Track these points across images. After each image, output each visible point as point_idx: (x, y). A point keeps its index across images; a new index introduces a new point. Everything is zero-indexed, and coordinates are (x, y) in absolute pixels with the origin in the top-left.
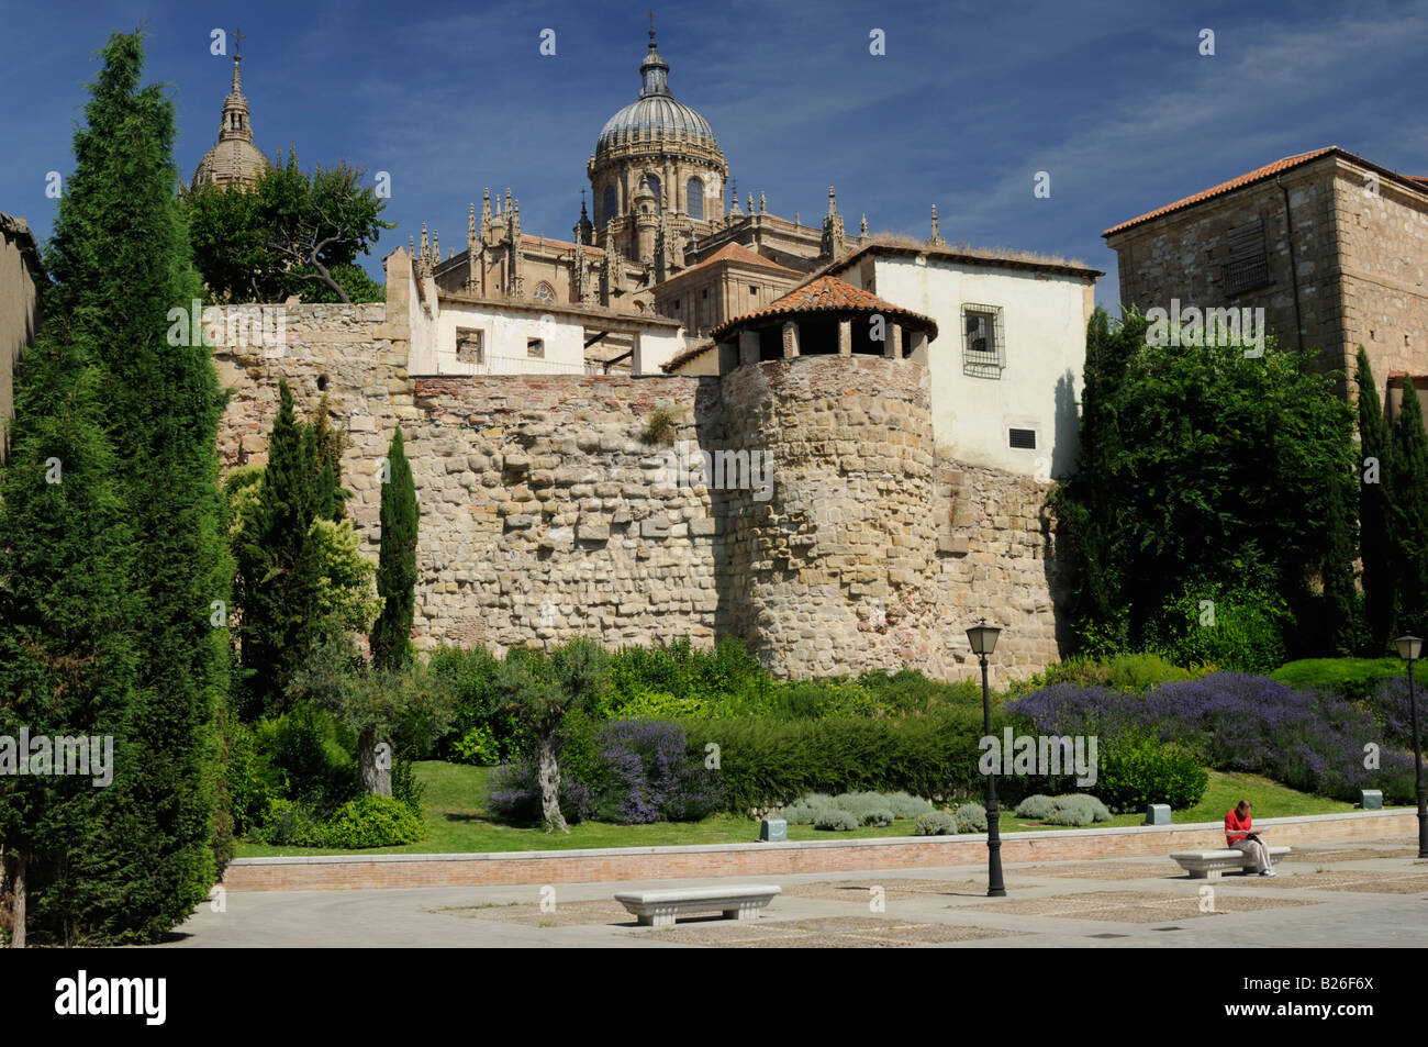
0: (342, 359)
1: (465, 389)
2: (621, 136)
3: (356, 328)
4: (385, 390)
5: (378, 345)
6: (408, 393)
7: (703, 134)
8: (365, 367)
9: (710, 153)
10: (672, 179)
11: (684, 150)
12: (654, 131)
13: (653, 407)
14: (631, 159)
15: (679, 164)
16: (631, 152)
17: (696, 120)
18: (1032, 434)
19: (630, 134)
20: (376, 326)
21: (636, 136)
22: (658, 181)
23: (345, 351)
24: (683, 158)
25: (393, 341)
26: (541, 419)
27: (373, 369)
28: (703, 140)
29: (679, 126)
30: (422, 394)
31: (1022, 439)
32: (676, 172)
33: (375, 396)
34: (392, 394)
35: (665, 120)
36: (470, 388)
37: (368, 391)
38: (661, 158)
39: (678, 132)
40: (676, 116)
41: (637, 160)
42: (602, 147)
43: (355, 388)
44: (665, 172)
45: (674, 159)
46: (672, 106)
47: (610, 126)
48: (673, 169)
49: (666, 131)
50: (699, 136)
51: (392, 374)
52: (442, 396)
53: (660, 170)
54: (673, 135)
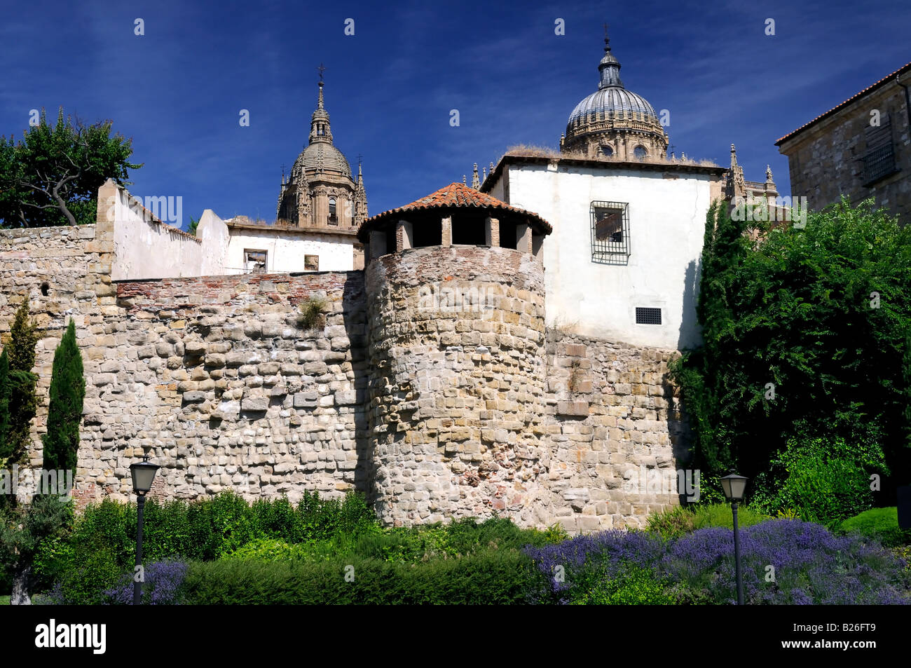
0: (59, 269)
1: (156, 290)
2: (582, 119)
3: (72, 244)
4: (93, 293)
5: (88, 257)
6: (112, 295)
7: (646, 112)
8: (76, 275)
9: (651, 127)
10: (622, 148)
11: (630, 126)
12: (607, 113)
13: (307, 299)
14: (590, 135)
15: (627, 137)
16: (590, 130)
17: (640, 102)
18: (658, 311)
19: (589, 117)
20: (87, 243)
21: (593, 118)
22: (611, 150)
23: (62, 263)
24: (630, 132)
25: (100, 254)
26: (215, 312)
27: (83, 276)
28: (646, 117)
29: (626, 108)
30: (122, 295)
31: (649, 316)
32: (624, 143)
33: (85, 298)
34: (99, 296)
35: (616, 104)
36: (159, 289)
37: (79, 294)
38: (613, 133)
39: (626, 113)
40: (624, 101)
41: (595, 136)
42: (570, 128)
43: (69, 293)
44: (616, 143)
45: (623, 133)
46: (621, 93)
47: (575, 112)
48: (622, 141)
49: (617, 112)
50: (642, 115)
51: (99, 280)
52: (138, 297)
53: (612, 142)
54: (621, 115)
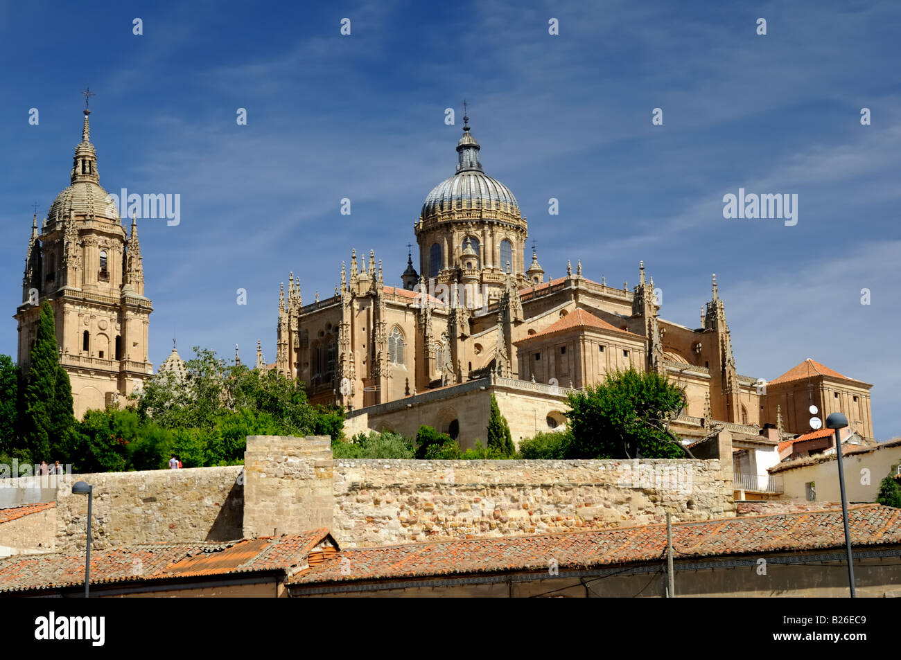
0: (700, 492)
1: (763, 509)
2: (446, 204)
3: (706, 474)
4: (722, 509)
5: (717, 483)
6: (733, 511)
7: (511, 203)
8: (712, 496)
9: (518, 219)
10: (489, 240)
11: (498, 217)
12: (474, 201)
14: (456, 223)
15: (495, 228)
16: (456, 217)
17: (505, 192)
19: (454, 203)
20: (715, 473)
21: (460, 205)
22: (478, 242)
23: (701, 487)
24: (498, 224)
25: (725, 481)
27: (717, 497)
28: (512, 208)
29: (494, 197)
30: (741, 511)
32: (492, 235)
33: (717, 512)
34: (725, 511)
35: (483, 192)
36: (766, 508)
37: (714, 509)
38: (481, 223)
39: (493, 203)
40: (491, 189)
41: (461, 224)
42: (428, 212)
43: (707, 508)
44: (483, 234)
45: (491, 224)
46: (487, 180)
48: (489, 233)
49: (484, 202)
50: (509, 206)
51: (725, 500)
52: (752, 513)
53: (479, 232)
54: (489, 204)
